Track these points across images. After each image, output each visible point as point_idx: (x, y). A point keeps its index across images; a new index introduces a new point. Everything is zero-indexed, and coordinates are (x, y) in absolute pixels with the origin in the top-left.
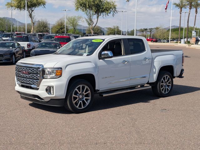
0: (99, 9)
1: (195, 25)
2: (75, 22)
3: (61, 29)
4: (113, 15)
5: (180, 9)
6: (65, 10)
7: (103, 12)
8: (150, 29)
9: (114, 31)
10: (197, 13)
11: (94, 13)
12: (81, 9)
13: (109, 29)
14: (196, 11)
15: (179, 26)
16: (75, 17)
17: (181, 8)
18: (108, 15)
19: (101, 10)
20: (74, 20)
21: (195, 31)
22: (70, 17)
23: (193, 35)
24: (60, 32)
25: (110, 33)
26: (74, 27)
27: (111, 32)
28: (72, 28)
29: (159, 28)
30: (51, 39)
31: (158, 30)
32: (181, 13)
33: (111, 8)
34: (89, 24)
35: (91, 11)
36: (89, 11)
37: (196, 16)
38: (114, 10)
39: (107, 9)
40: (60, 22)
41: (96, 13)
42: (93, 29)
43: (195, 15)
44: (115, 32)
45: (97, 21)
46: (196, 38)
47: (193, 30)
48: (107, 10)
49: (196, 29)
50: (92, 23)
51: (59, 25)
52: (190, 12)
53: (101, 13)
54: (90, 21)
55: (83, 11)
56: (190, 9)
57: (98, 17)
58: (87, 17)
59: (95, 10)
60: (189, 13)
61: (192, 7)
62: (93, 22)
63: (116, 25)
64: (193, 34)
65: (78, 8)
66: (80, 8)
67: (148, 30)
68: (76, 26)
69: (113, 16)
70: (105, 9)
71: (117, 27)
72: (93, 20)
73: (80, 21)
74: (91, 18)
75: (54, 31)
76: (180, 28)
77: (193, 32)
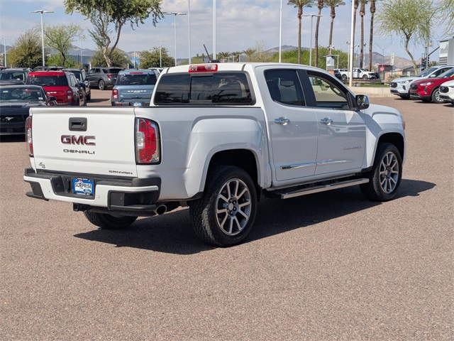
0: (121, 9)
1: (331, 44)
2: (64, 39)
3: (31, 55)
4: (155, 22)
5: (298, 8)
6: (42, 12)
7: (129, 14)
8: (234, 54)
9: (156, 60)
10: (334, 17)
11: (110, 18)
12: (78, 9)
13: (145, 54)
14: (333, 13)
15: (298, 46)
16: (63, 27)
17: (301, 7)
18: (142, 23)
19: (125, 10)
20: (61, 35)
21: (333, 57)
22: (52, 28)
23: (327, 65)
24: (28, 63)
25: (148, 64)
26: (61, 50)
27: (148, 62)
28: (58, 53)
29: (254, 51)
30: (14, 81)
31: (252, 56)
32: (300, 17)
33: (149, 6)
34: (101, 44)
35: (103, 14)
36: (99, 13)
37: (332, 23)
38: (155, 10)
39: (141, 9)
40: (27, 38)
41: (114, 17)
42: (110, 56)
43: (331, 21)
44: (159, 61)
45: (118, 37)
46: (335, 71)
47: (328, 54)
48: (141, 12)
49: (334, 52)
50: (107, 41)
51: (24, 47)
52: (320, 14)
53: (125, 18)
54: (102, 38)
55: (85, 14)
56: (320, 8)
57: (119, 28)
58: (93, 28)
59: (113, 12)
60: (319, 18)
61: (325, 4)
62: (108, 38)
63: (160, 46)
64: (329, 62)
65: (71, 7)
66: (75, 8)
67: (231, 57)
68: (66, 49)
69: (155, 25)
70: (135, 9)
71: (163, 50)
72: (108, 35)
73: (75, 38)
74: (103, 29)
75: (13, 61)
76: (299, 51)
77: (328, 59)
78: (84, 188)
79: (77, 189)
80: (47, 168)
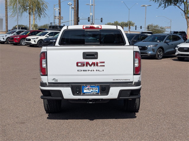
78: (91, 90)
79: (85, 91)
80: (58, 81)
